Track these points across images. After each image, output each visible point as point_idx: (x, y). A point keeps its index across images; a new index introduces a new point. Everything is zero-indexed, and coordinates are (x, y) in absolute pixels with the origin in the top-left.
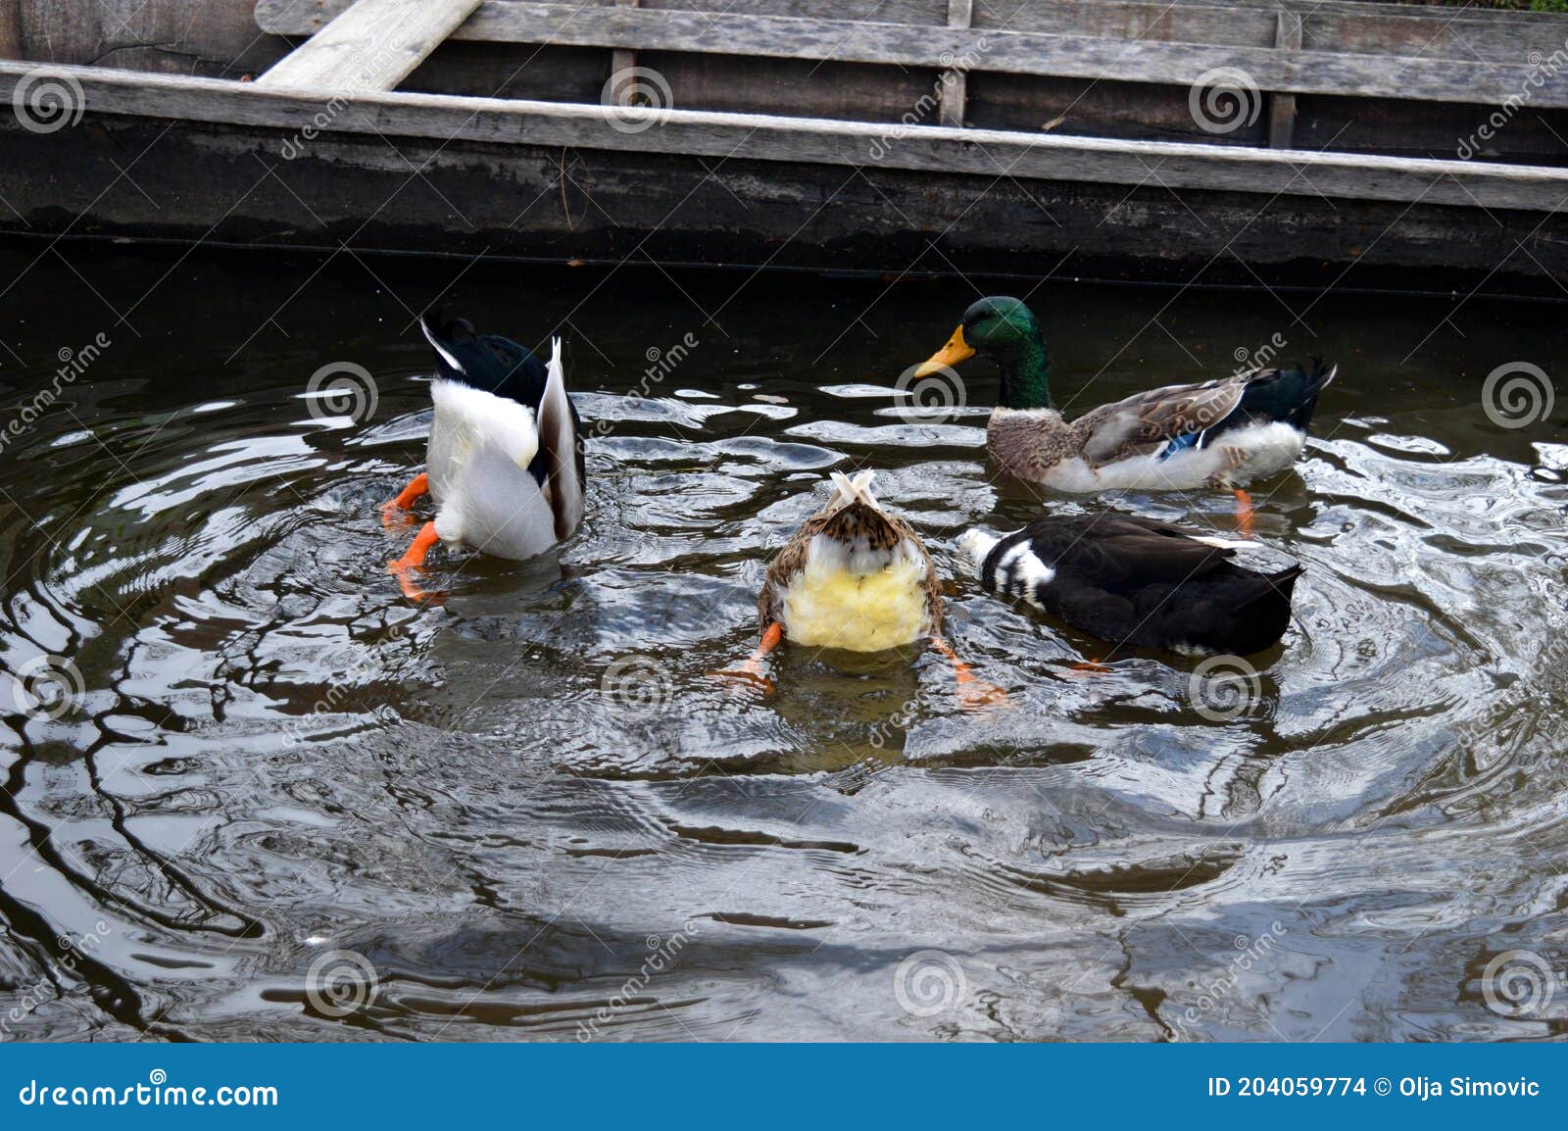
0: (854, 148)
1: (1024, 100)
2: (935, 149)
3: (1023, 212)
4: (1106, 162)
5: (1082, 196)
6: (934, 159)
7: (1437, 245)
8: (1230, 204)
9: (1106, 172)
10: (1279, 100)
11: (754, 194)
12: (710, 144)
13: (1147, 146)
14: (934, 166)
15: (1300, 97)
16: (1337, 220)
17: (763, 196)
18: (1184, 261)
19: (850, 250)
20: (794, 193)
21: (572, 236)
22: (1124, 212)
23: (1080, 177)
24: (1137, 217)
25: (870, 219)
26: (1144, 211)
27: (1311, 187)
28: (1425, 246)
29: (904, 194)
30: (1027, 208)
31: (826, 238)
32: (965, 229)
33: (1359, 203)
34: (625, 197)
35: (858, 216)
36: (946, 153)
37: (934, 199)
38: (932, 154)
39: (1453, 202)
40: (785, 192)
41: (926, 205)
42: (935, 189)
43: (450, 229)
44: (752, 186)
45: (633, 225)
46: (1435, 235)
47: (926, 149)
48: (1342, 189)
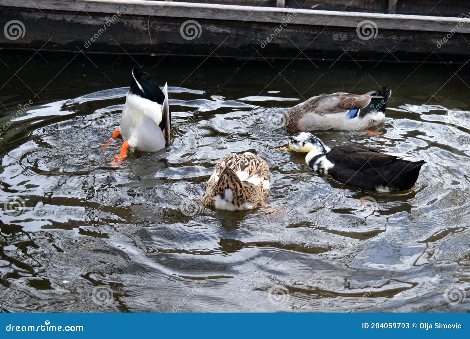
0: (248, 15)
2: (275, 15)
3: (305, 36)
6: (275, 19)
11: (214, 31)
12: (199, 14)
14: (275, 21)
16: (411, 38)
17: (217, 32)
18: (359, 52)
19: (247, 50)
20: (227, 31)
21: (153, 46)
22: (339, 36)
24: (344, 38)
25: (253, 39)
26: (346, 35)
29: (265, 30)
30: (306, 35)
31: (238, 46)
33: (419, 32)
34: (170, 33)
35: (249, 38)
36: (279, 16)
38: (274, 17)
40: (224, 30)
42: (275, 29)
43: (111, 44)
44: (213, 28)
45: (173, 42)
47: (272, 15)
48: (413, 27)
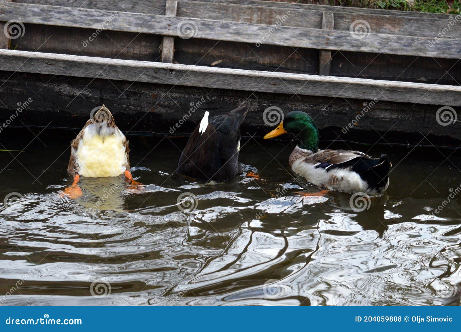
0: (116, 71)
1: (202, 52)
2: (155, 73)
4: (238, 80)
5: (226, 96)
6: (155, 78)
7: (393, 121)
8: (297, 101)
9: (238, 85)
10: (323, 53)
11: (67, 93)
12: (45, 68)
13: (257, 73)
14: (155, 81)
15: (333, 52)
16: (347, 109)
17: (71, 94)
23: (225, 87)
24: (253, 107)
25: (124, 106)
26: (257, 104)
27: (333, 93)
28: (388, 121)
29: (141, 94)
32: (170, 111)
36: (161, 75)
37: (156, 97)
38: (154, 75)
39: (401, 101)
40: (82, 92)
41: (152, 100)
42: (156, 92)
44: (66, 89)
46: (393, 117)
47: (151, 73)
48: (349, 94)
